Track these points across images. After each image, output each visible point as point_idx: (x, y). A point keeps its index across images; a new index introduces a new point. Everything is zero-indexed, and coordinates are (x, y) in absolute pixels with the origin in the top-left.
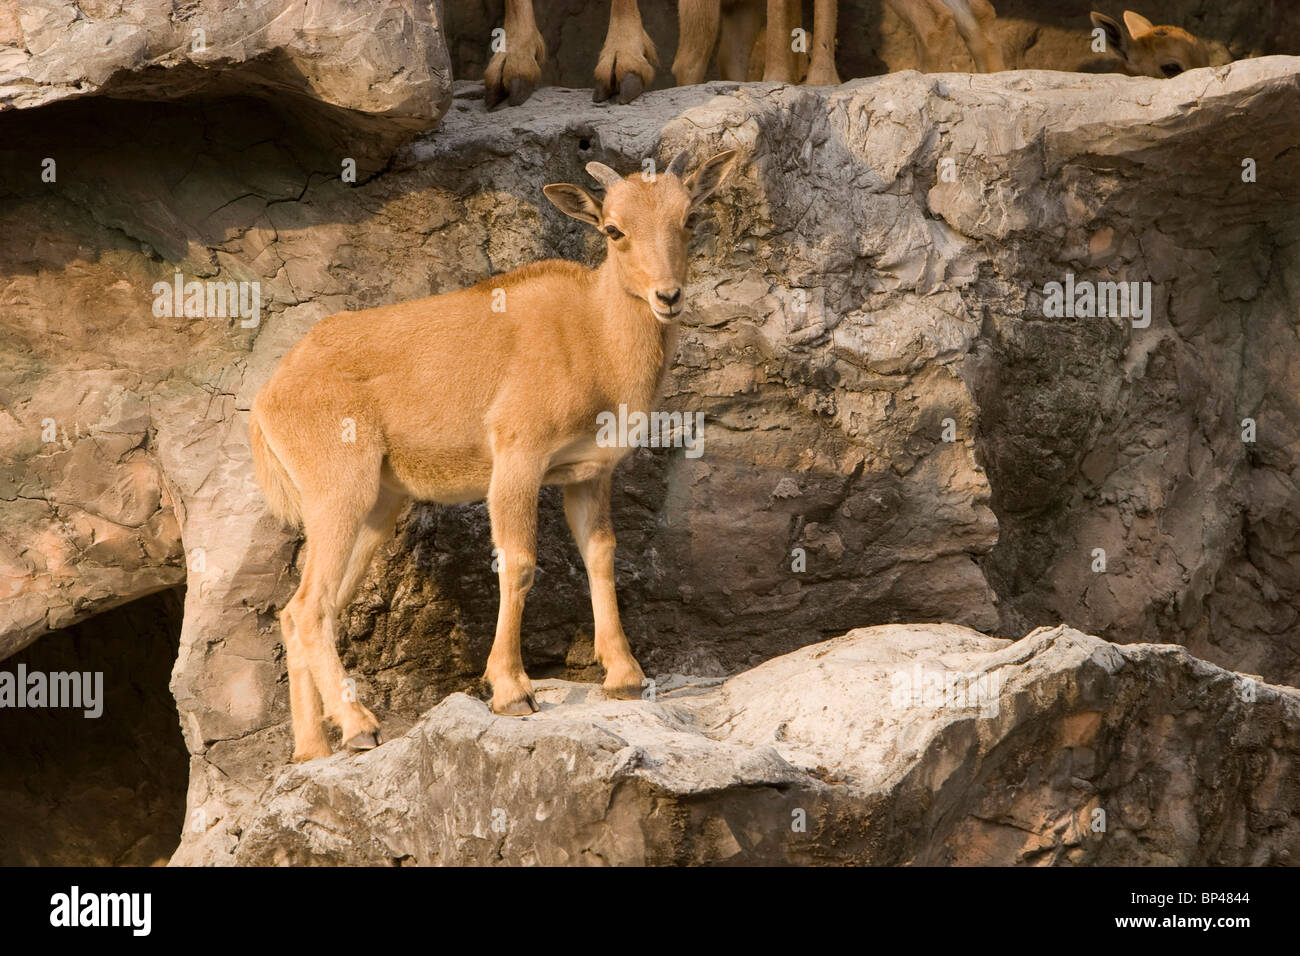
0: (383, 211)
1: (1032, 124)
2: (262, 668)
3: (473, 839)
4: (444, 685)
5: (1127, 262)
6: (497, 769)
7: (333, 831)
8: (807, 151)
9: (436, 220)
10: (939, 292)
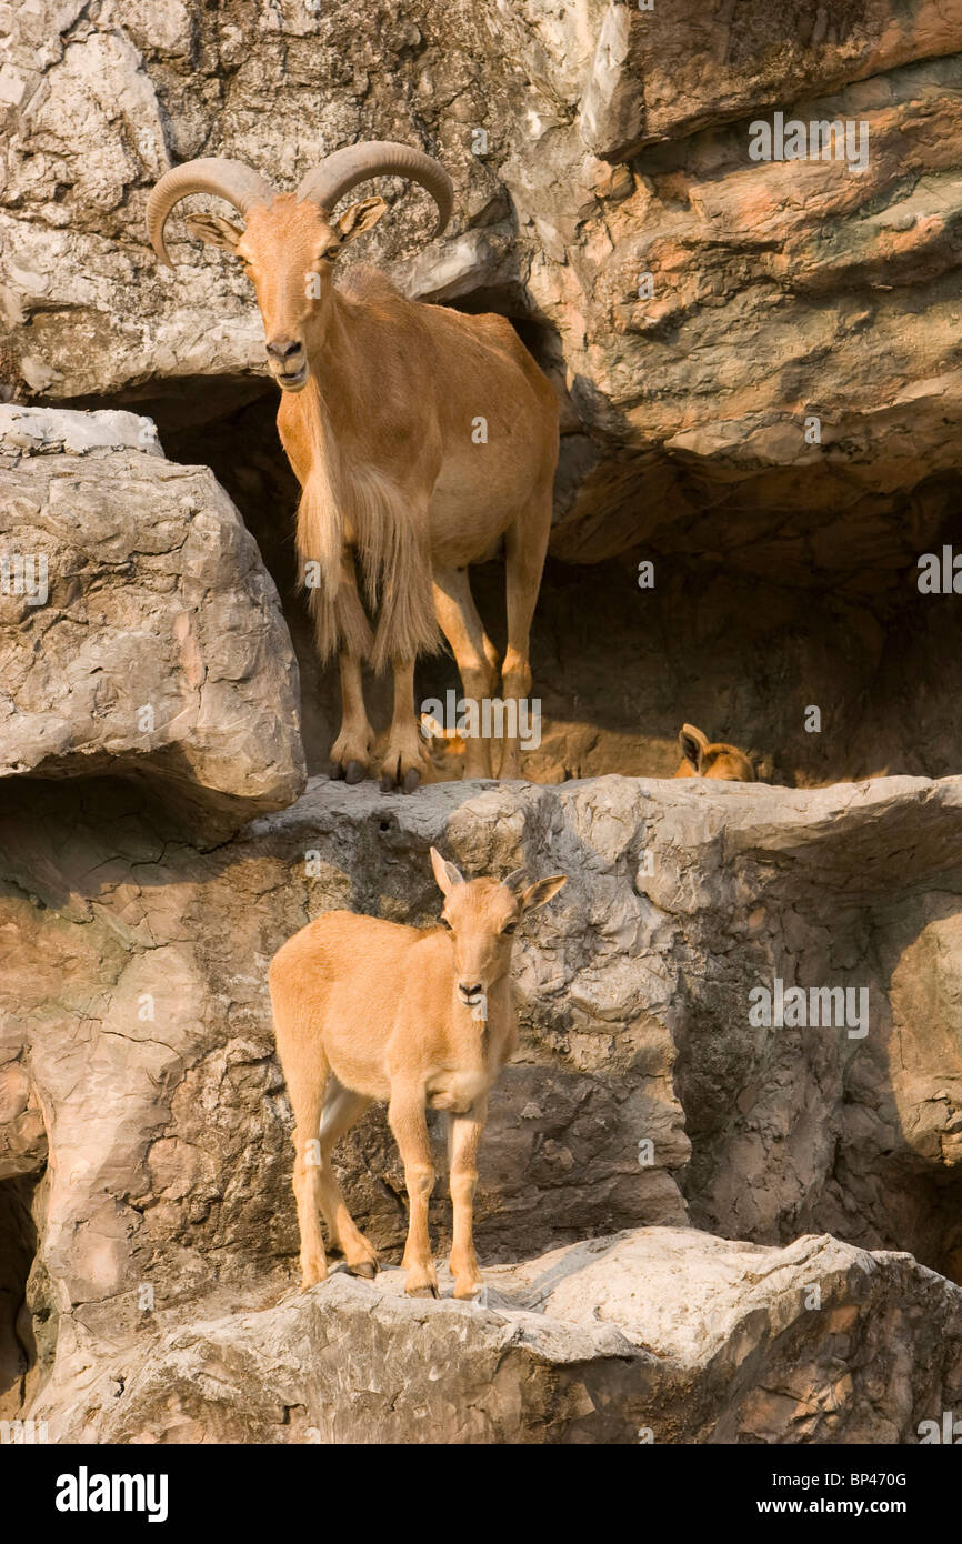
0: (226, 875)
1: (716, 823)
2: (118, 1245)
3: (368, 1393)
4: (260, 1263)
5: (772, 936)
6: (390, 1337)
7: (224, 1382)
8: (549, 838)
9: (268, 884)
10: (647, 955)
